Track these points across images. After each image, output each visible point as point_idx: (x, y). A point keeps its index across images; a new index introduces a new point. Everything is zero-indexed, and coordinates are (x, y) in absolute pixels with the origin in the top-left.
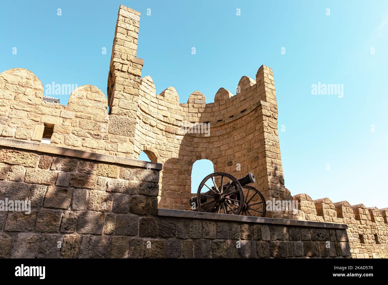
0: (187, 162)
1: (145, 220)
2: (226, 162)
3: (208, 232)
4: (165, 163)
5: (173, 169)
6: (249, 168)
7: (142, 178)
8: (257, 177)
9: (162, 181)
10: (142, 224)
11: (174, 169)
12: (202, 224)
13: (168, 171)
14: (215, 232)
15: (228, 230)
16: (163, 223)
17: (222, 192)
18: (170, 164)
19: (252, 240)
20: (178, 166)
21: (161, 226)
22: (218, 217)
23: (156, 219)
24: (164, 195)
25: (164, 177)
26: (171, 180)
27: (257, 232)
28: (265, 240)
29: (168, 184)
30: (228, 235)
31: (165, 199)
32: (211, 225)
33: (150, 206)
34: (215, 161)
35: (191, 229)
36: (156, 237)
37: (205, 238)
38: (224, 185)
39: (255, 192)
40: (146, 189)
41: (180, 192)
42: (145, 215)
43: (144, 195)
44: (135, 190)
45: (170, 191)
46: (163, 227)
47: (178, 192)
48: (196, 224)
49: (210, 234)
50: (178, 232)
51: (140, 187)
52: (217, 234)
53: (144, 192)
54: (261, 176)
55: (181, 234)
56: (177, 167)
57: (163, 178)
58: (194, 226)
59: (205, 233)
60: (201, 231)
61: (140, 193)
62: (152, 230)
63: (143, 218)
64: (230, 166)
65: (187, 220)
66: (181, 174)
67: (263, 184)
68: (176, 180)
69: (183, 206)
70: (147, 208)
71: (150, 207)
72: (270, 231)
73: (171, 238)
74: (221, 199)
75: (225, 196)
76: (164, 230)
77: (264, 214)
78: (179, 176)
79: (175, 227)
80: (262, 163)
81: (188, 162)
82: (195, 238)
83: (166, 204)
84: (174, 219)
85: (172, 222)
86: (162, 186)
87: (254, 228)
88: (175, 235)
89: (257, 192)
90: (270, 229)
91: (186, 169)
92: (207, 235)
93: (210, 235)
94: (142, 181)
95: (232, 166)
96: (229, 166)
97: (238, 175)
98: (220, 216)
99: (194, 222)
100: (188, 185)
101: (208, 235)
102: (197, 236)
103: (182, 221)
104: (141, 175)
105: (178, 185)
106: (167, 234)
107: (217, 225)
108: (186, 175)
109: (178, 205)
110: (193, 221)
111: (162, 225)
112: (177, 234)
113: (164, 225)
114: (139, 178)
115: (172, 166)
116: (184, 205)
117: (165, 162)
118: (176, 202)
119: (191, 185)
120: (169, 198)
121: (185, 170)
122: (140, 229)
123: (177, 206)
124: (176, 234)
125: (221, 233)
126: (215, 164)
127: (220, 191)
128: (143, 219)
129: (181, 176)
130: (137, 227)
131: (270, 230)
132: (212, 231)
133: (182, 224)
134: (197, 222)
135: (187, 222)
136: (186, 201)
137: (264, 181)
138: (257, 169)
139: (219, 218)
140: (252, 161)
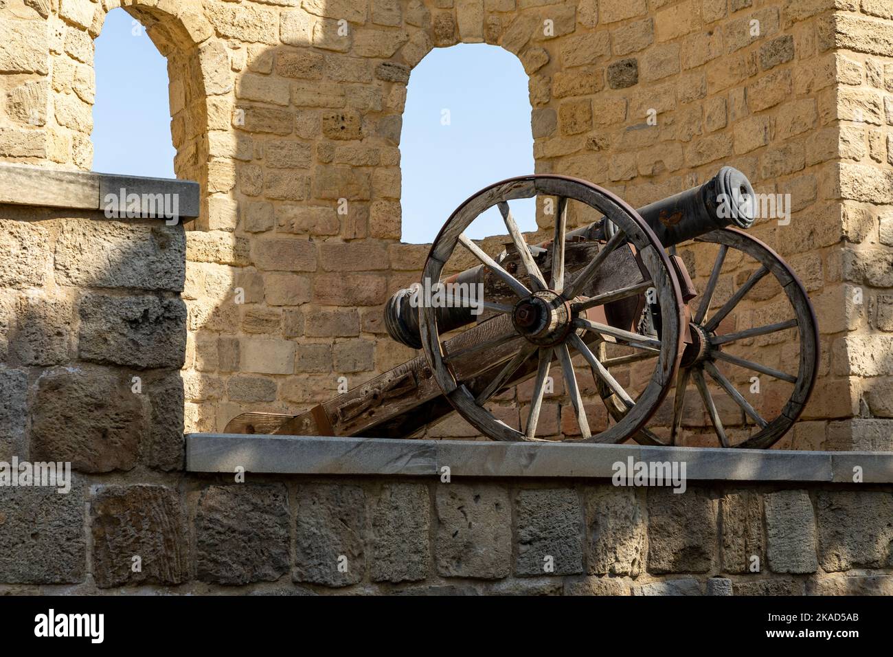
0: (375, 62)
1: (120, 500)
2: (603, 65)
3: (466, 546)
4: (244, 76)
5: (292, 109)
6: (737, 107)
7: (91, 270)
8: (778, 166)
9: (232, 183)
10: (104, 520)
11: (302, 108)
12: (434, 506)
13: (267, 122)
14: (506, 543)
15: (580, 527)
16: (217, 510)
17: (559, 286)
18: (275, 78)
19: (714, 571)
20: (324, 91)
21: (207, 529)
22: (524, 461)
23: (178, 492)
24: (247, 257)
25: (246, 157)
26: (286, 173)
27: (746, 531)
28: (785, 570)
29: (272, 193)
30: (578, 555)
31: (257, 280)
32: (484, 506)
33: (141, 422)
34: (537, 58)
35: (371, 535)
36: (182, 583)
37: (448, 578)
38: (575, 239)
39: (759, 267)
40: (112, 329)
41: (338, 240)
42: (118, 471)
43: (106, 363)
44: (57, 339)
45: (284, 236)
46: (219, 533)
47: (331, 239)
48: (401, 504)
49: (476, 555)
50: (304, 550)
51: (79, 323)
52: (516, 553)
53: (103, 351)
54: (800, 159)
55: (316, 561)
56: (316, 98)
57: (240, 161)
58: (391, 515)
59: (452, 552)
60: (426, 542)
61: (85, 355)
62: (162, 549)
63: (108, 491)
64: (624, 91)
65: (348, 489)
66: (343, 134)
67: (811, 209)
68: (313, 170)
69: (356, 315)
70: (126, 436)
71: (141, 428)
72: (820, 520)
73: (262, 585)
74: (552, 327)
75: (577, 309)
76: (226, 546)
77: (802, 387)
78: (332, 149)
79: (284, 525)
80: (812, 83)
81: (382, 61)
82: (396, 578)
83: (262, 308)
84: (279, 485)
85: (267, 502)
86: (238, 210)
87: (727, 508)
88: (283, 569)
89: (770, 263)
90: (816, 508)
91: (371, 105)
92: (458, 560)
93: (477, 561)
94: (90, 287)
95: (637, 89)
96: (619, 85)
97: (672, 141)
98: (532, 457)
99: (386, 495)
100: (387, 199)
101: (467, 562)
102: (404, 567)
103: (324, 491)
104: (84, 257)
105: (325, 199)
106: (243, 564)
107: (518, 502)
108: (371, 142)
109: (331, 310)
110: (383, 489)
111: (210, 521)
112: (298, 565)
113: (225, 521)
114: (73, 272)
115: (291, 92)
116: (361, 311)
117: (244, 67)
118: (319, 296)
119: (398, 200)
120: (276, 276)
121: (363, 113)
122: (96, 548)
123: (325, 317)
124: (293, 561)
125: (537, 544)
126: (537, 72)
127: (548, 276)
128: (109, 498)
129: (341, 148)
130: (78, 536)
131: (817, 515)
132: (491, 537)
133: (321, 509)
134: (402, 496)
135: (351, 497)
136: (373, 287)
137: (816, 188)
138: (783, 116)
139: (526, 467)
140: (752, 62)
